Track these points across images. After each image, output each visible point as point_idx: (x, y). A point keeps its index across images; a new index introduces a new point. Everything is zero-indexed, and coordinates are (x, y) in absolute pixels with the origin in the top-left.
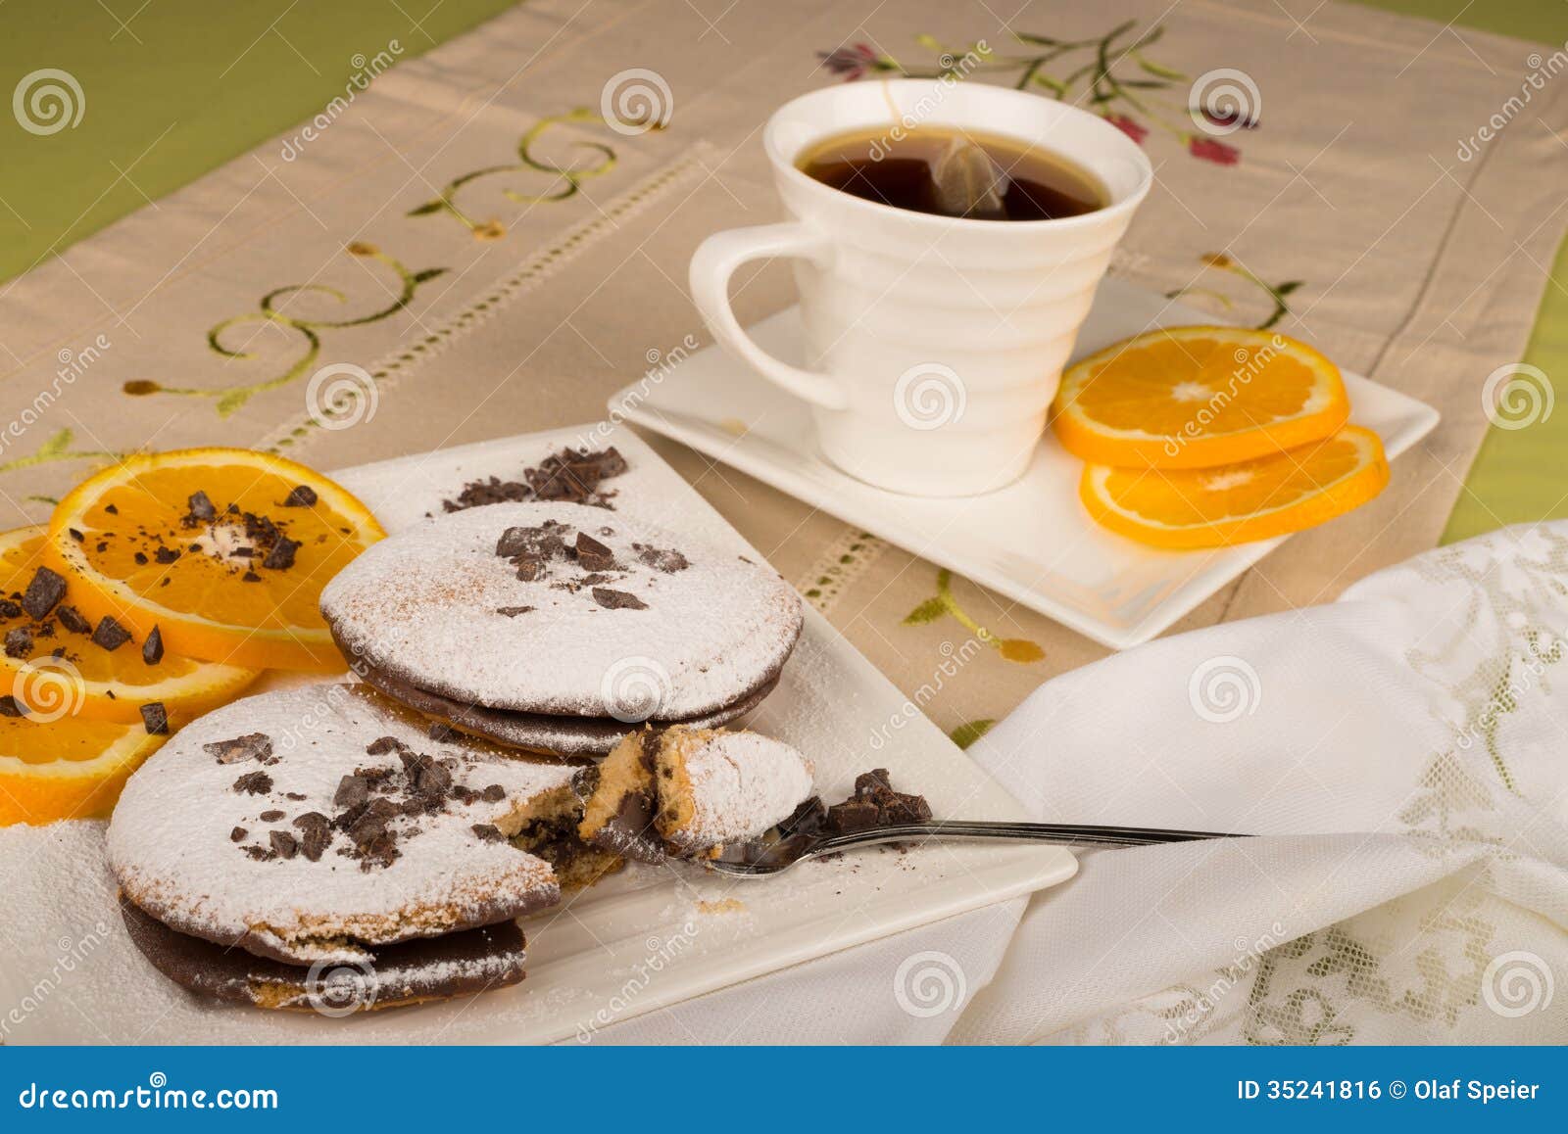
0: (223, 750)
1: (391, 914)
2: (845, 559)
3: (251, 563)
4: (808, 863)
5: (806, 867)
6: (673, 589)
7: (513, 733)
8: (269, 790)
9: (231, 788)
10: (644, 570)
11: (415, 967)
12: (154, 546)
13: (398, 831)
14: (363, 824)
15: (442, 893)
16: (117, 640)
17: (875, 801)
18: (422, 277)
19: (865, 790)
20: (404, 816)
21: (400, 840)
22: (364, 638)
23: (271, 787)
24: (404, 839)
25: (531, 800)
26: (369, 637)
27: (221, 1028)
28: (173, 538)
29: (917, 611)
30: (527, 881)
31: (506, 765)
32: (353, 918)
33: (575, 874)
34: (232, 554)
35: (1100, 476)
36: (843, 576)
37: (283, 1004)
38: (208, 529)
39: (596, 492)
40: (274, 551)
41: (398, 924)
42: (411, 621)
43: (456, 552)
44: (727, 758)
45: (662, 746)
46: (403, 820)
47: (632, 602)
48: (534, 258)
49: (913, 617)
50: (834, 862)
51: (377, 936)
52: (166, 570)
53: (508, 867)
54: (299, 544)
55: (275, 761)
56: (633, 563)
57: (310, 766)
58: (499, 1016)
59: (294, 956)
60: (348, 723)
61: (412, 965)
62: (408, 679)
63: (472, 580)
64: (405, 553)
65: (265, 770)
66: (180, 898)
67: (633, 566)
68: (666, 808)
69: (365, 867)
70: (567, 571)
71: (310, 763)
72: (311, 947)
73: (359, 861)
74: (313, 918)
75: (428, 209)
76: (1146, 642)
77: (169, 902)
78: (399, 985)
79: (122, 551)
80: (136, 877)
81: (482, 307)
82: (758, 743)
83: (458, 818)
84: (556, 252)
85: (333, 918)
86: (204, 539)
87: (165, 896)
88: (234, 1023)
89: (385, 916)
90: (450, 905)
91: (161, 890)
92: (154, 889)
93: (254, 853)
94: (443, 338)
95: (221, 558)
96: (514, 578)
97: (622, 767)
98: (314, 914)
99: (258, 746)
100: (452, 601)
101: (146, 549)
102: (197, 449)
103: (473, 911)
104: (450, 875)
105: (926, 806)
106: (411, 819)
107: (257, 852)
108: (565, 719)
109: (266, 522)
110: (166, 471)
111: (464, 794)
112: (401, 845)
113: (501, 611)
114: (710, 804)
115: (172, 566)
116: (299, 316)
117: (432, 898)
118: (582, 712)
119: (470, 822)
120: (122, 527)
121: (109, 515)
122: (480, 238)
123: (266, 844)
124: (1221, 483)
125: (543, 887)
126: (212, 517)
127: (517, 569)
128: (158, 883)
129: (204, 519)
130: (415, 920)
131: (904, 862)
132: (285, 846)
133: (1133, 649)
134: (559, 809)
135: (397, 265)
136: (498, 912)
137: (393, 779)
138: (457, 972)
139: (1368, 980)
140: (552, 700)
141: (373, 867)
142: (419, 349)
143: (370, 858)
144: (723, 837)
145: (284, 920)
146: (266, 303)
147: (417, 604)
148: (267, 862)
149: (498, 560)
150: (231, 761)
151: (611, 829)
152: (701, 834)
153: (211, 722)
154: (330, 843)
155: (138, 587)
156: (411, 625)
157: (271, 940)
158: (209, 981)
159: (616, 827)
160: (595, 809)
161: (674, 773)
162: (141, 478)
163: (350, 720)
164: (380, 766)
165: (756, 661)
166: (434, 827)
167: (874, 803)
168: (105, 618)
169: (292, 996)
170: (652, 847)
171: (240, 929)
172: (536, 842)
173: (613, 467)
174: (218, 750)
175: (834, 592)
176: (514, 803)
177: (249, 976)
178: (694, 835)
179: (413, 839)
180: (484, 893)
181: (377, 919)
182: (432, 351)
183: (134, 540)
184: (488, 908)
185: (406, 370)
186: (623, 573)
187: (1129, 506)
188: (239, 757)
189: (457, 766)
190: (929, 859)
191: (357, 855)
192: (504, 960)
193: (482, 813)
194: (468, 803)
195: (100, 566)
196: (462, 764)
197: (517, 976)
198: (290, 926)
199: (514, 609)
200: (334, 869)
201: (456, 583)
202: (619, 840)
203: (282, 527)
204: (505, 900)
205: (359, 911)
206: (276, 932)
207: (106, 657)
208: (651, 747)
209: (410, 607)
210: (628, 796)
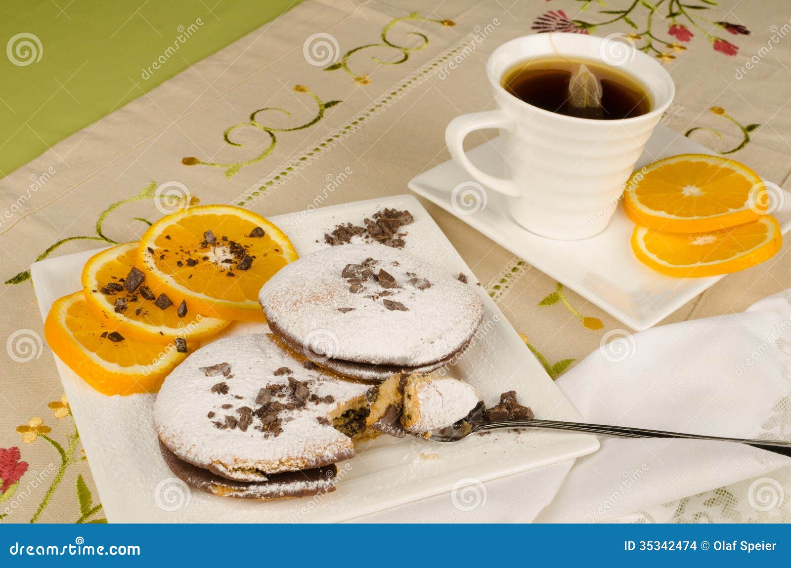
0: (208, 371)
1: (275, 461)
2: (514, 269)
3: (231, 267)
4: (474, 436)
5: (473, 438)
6: (422, 300)
7: (340, 369)
8: (227, 393)
9: (210, 391)
10: (410, 288)
11: (286, 483)
12: (187, 257)
13: (283, 418)
14: (267, 415)
15: (299, 452)
16: (166, 305)
17: (508, 408)
18: (328, 105)
19: (505, 401)
20: (286, 410)
21: (283, 423)
22: (276, 318)
23: (228, 391)
24: (285, 422)
25: (346, 403)
26: (279, 318)
27: (199, 503)
28: (196, 253)
29: (545, 300)
30: (339, 448)
31: (337, 383)
32: (258, 461)
33: (366, 434)
34: (223, 262)
35: (642, 232)
36: (512, 279)
37: (226, 495)
38: (212, 248)
39: (397, 233)
40: (242, 262)
41: (278, 465)
42: (298, 312)
43: (323, 274)
44: (437, 391)
45: (408, 383)
46: (286, 412)
47: (402, 307)
48: (382, 97)
49: (543, 303)
50: (486, 436)
51: (269, 470)
52: (191, 269)
53: (331, 440)
54: (254, 257)
55: (231, 377)
56: (405, 283)
57: (247, 381)
58: (323, 506)
59: (231, 476)
60: (267, 357)
61: (284, 483)
62: (295, 340)
63: (329, 292)
64: (299, 273)
65: (226, 382)
66: (182, 444)
67: (405, 286)
68: (407, 413)
69: (266, 437)
70: (373, 287)
71: (247, 379)
72: (239, 472)
73: (264, 433)
74: (240, 460)
75: (334, 67)
76: (651, 328)
77: (177, 446)
78: (278, 492)
79: (171, 259)
80: (165, 431)
81: (355, 123)
82: (453, 384)
83: (311, 412)
84: (394, 93)
85: (249, 461)
86: (210, 254)
87: (176, 443)
88: (205, 501)
89: (273, 461)
90: (302, 458)
91: (175, 440)
92: (171, 439)
93: (217, 425)
94: (335, 139)
95: (217, 264)
96: (348, 291)
97: (389, 391)
98: (241, 458)
99: (225, 369)
100: (318, 302)
101: (182, 259)
102: (210, 206)
103: (313, 462)
104: (304, 443)
105: (531, 412)
106: (290, 412)
107: (218, 425)
108: (365, 365)
109: (239, 247)
110: (195, 216)
111: (315, 399)
112: (283, 426)
113: (340, 310)
114: (427, 413)
115: (194, 267)
116: (268, 125)
117: (295, 454)
118: (373, 362)
119: (317, 415)
120: (173, 247)
121: (167, 240)
122: (359, 85)
123: (223, 421)
124: (700, 241)
125: (346, 450)
126: (215, 243)
127: (351, 285)
128: (173, 436)
129: (211, 244)
130: (286, 464)
131: (519, 439)
132: (232, 423)
133: (644, 331)
134: (360, 406)
135: (317, 97)
136: (324, 462)
137: (284, 389)
138: (304, 487)
139: (732, 510)
140: (359, 356)
141: (270, 437)
142: (323, 145)
143: (268, 432)
144: (432, 428)
145: (228, 460)
146: (252, 117)
147: (302, 303)
148: (223, 430)
149: (342, 279)
150: (211, 375)
151: (380, 423)
152: (422, 427)
153: (205, 352)
154: (251, 422)
155: (177, 279)
156: (297, 314)
157: (221, 468)
158: (194, 481)
159: (382, 422)
160: (374, 410)
161: (412, 397)
162: (183, 220)
163: (268, 356)
164: (279, 382)
165: (457, 338)
166: (300, 417)
167: (507, 409)
168: (161, 295)
169: (230, 492)
170: (399, 431)
171: (208, 463)
172: (349, 420)
173: (406, 221)
174: (206, 370)
175: (507, 287)
176: (338, 404)
177: (212, 482)
178: (418, 428)
179: (289, 422)
180: (318, 453)
181: (269, 463)
182: (329, 147)
183: (177, 254)
184: (320, 460)
185: (316, 157)
186: (400, 290)
187: (653, 252)
188: (215, 374)
189: (314, 383)
190: (531, 437)
191: (263, 430)
192: (326, 482)
193: (323, 410)
194: (317, 404)
195: (161, 267)
196: (317, 382)
197: (332, 489)
198: (230, 463)
199: (346, 309)
200: (252, 436)
201: (320, 293)
202: (384, 428)
203: (247, 248)
204: (328, 456)
205: (262, 458)
206: (224, 465)
207: (161, 313)
208: (403, 383)
209: (298, 305)
210: (390, 406)
